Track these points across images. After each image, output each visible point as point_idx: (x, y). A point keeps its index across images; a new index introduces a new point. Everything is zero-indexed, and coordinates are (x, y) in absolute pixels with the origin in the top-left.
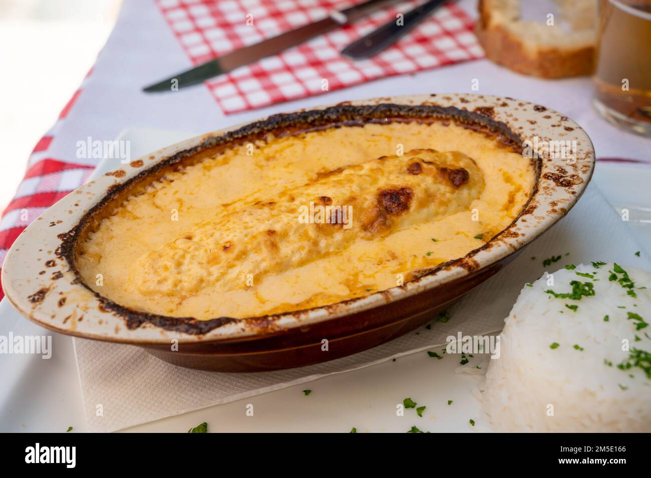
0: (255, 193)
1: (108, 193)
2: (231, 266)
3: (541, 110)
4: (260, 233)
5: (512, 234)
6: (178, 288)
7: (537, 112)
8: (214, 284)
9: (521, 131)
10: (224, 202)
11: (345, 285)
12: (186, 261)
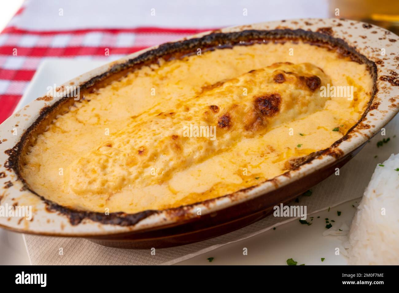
0: (156, 106)
1: (40, 114)
2: (146, 166)
3: (368, 27)
4: (166, 138)
5: (365, 126)
6: (105, 187)
7: (366, 29)
8: (134, 181)
9: (356, 44)
10: (133, 115)
11: (238, 175)
12: (110, 165)
